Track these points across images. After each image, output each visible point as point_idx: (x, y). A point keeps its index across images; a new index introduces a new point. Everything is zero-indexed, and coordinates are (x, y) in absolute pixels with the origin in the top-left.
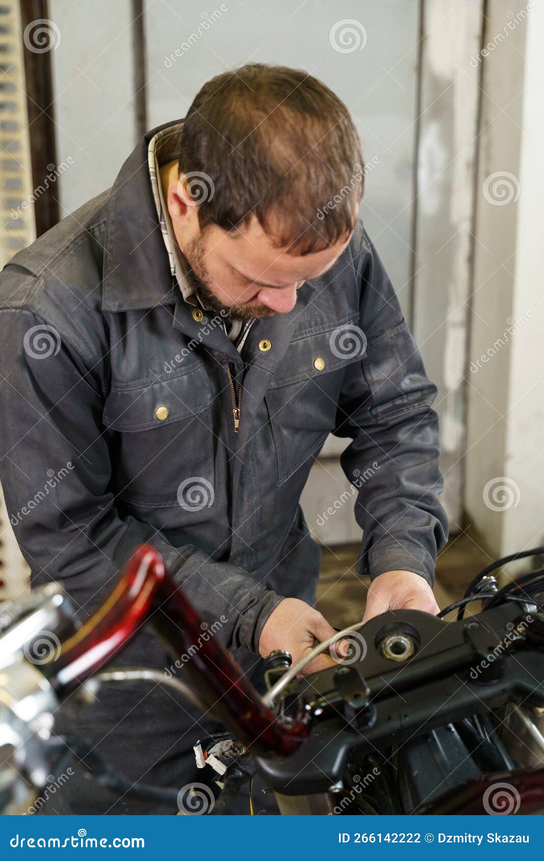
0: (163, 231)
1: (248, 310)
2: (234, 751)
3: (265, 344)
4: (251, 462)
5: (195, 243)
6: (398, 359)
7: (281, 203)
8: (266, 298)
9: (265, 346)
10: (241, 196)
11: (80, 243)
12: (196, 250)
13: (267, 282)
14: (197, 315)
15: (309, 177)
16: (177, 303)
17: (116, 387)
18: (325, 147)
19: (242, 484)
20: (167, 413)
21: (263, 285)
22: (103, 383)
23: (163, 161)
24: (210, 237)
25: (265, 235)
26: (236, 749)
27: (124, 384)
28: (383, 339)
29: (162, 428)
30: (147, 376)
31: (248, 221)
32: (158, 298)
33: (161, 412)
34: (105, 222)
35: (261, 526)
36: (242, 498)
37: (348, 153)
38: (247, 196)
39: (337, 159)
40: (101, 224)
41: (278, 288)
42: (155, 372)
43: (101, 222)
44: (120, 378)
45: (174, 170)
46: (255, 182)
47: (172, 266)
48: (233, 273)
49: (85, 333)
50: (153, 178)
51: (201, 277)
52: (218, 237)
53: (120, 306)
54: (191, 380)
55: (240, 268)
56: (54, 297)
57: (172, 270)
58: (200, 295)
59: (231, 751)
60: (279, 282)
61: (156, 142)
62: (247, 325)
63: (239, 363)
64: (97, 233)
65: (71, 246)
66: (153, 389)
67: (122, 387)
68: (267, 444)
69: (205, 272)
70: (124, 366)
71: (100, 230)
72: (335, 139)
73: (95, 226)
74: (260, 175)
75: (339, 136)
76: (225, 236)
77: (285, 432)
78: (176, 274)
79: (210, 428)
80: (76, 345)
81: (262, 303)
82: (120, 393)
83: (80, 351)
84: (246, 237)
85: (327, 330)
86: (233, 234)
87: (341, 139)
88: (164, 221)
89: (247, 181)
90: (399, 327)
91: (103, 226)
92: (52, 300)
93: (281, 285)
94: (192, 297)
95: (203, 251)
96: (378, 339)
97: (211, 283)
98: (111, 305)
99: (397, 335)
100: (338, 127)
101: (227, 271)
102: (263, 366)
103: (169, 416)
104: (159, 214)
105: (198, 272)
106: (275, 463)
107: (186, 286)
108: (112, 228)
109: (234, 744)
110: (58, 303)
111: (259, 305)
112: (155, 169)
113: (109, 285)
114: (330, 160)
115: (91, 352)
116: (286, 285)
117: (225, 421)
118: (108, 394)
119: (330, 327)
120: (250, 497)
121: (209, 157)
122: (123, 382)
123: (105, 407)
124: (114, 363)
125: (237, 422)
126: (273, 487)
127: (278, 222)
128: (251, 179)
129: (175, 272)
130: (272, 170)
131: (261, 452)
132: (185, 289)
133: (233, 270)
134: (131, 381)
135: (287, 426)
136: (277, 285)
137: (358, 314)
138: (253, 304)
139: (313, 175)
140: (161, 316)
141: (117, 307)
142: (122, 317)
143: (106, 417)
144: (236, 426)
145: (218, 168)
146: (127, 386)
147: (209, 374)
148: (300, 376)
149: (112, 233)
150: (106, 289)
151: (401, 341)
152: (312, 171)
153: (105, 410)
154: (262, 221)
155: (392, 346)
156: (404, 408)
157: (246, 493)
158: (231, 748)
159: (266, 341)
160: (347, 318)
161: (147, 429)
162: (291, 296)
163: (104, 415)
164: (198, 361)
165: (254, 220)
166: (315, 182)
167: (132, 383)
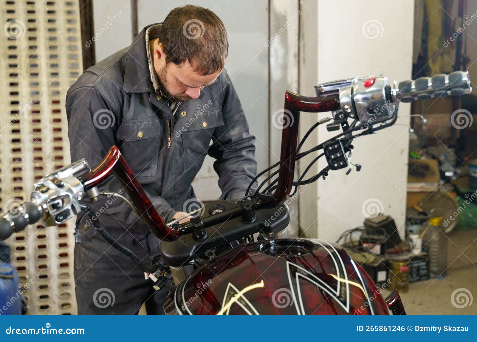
0: (149, 64)
1: (181, 97)
2: (161, 274)
3: (184, 113)
4: (173, 161)
5: (163, 69)
6: (241, 126)
7: (197, 55)
8: (189, 92)
9: (184, 114)
10: (183, 52)
11: (116, 65)
12: (163, 72)
13: (190, 85)
14: (159, 98)
15: (208, 46)
16: (151, 92)
17: (124, 122)
18: (214, 36)
19: (169, 169)
20: (142, 135)
21: (188, 86)
22: (119, 121)
23: (152, 38)
24: (169, 67)
25: (191, 67)
26: (162, 274)
27: (127, 121)
28: (235, 118)
29: (140, 140)
30: (137, 120)
31: (185, 61)
32: (145, 89)
33: (140, 134)
34: (126, 59)
35: (175, 189)
36: (168, 176)
37: (223, 39)
38: (185, 52)
39: (219, 41)
40: (125, 59)
41: (194, 88)
42: (139, 118)
43: (125, 58)
44: (126, 118)
45: (156, 41)
46: (189, 47)
47: (151, 77)
48: (177, 81)
49: (114, 99)
50: (147, 43)
51: (164, 83)
52: (173, 67)
53: (130, 90)
54: (153, 124)
55: (181, 79)
56: (104, 84)
57: (151, 79)
58: (162, 90)
59: (160, 274)
60: (194, 85)
61: (149, 30)
62: (178, 105)
63: (173, 118)
64: (123, 62)
65: (113, 66)
66: (138, 125)
67: (127, 122)
68: (181, 154)
69: (166, 81)
70: (128, 114)
71: (124, 61)
72: (218, 33)
73: (122, 59)
74: (191, 45)
75: (219, 33)
76: (175, 67)
77: (188, 151)
78: (153, 81)
79: (158, 144)
80: (110, 103)
81: (187, 94)
82: (125, 124)
83: (112, 106)
84: (184, 67)
85: (209, 111)
86: (178, 66)
87: (220, 34)
88: (150, 60)
89: (185, 46)
90: (241, 113)
91: (126, 60)
92: (103, 85)
93: (195, 87)
94: (158, 90)
95: (166, 72)
96: (233, 118)
97: (168, 85)
98: (126, 90)
99: (240, 116)
100: (220, 30)
101: (175, 81)
102: (182, 122)
103: (143, 136)
104: (148, 57)
105: (162, 81)
106: (183, 162)
107: (156, 85)
108: (129, 61)
109: (161, 272)
110: (106, 86)
111: (186, 95)
112: (148, 40)
113: (126, 82)
114: (216, 41)
115: (116, 107)
116: (197, 87)
117: (165, 143)
118: (120, 125)
119: (210, 110)
120: (171, 175)
121: (172, 37)
122: (127, 120)
123: (118, 130)
124: (124, 112)
125: (169, 143)
126: (181, 173)
127: (196, 62)
128: (187, 45)
129: (152, 80)
130: (195, 43)
131: (178, 157)
132: (156, 86)
133: (177, 80)
134: (130, 120)
135: (190, 148)
136: (193, 87)
137: (222, 107)
138: (183, 95)
139: (210, 46)
140: (145, 96)
141: (128, 91)
142: (130, 95)
143: (118, 135)
144: (169, 145)
145: (175, 42)
146: (129, 122)
147: (160, 123)
148: (196, 128)
149: (129, 63)
150: (125, 84)
151: (242, 119)
152: (209, 44)
153: (118, 132)
154: (190, 62)
155: (239, 121)
156: (243, 144)
157: (170, 173)
158: (160, 273)
159: (184, 112)
160: (217, 108)
161: (134, 140)
162: (198, 92)
163: (117, 134)
164: (156, 117)
165: (187, 61)
166: (210, 49)
167: (130, 121)
